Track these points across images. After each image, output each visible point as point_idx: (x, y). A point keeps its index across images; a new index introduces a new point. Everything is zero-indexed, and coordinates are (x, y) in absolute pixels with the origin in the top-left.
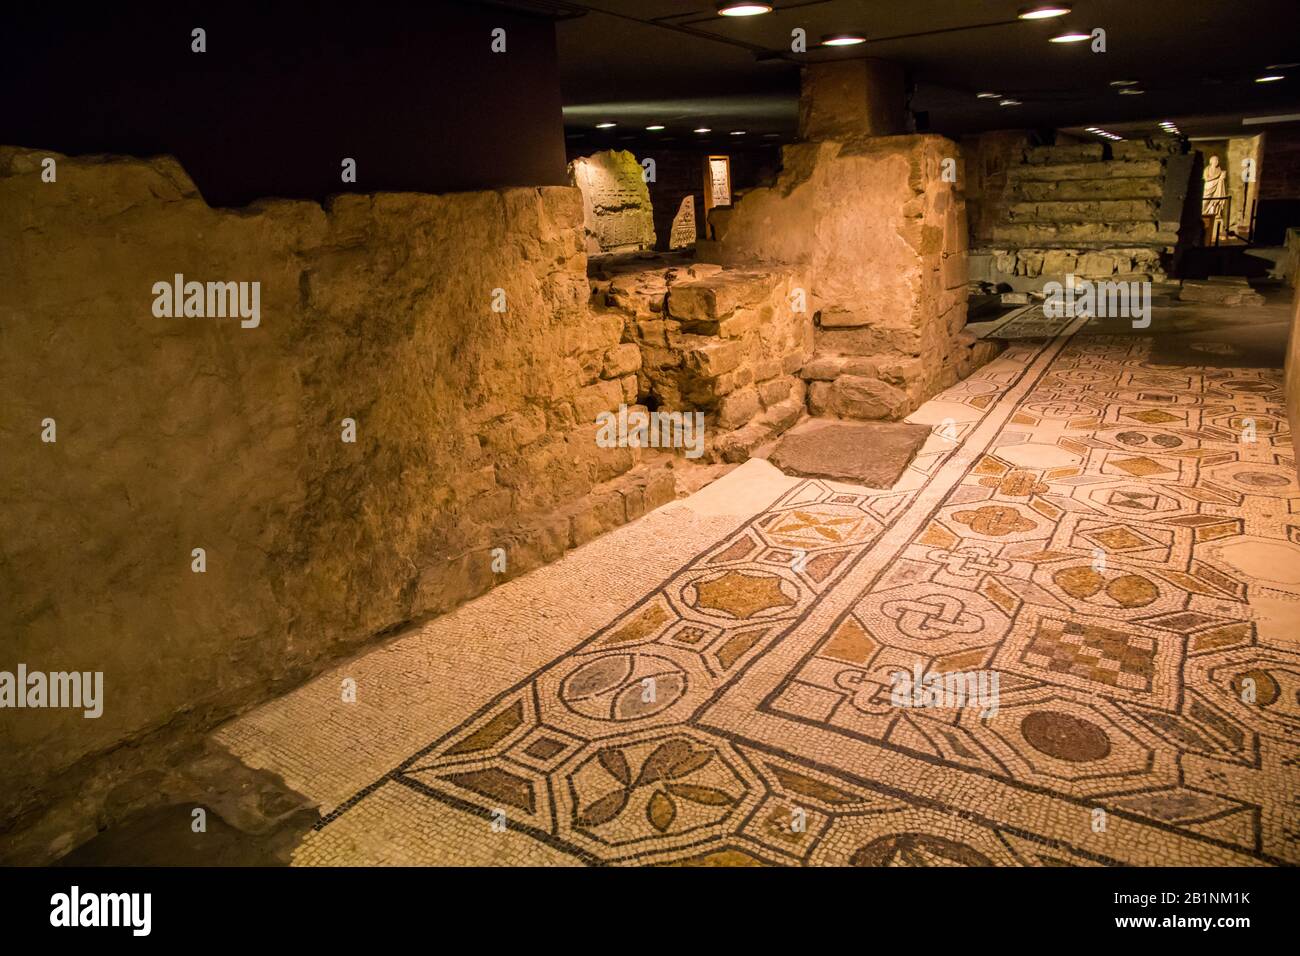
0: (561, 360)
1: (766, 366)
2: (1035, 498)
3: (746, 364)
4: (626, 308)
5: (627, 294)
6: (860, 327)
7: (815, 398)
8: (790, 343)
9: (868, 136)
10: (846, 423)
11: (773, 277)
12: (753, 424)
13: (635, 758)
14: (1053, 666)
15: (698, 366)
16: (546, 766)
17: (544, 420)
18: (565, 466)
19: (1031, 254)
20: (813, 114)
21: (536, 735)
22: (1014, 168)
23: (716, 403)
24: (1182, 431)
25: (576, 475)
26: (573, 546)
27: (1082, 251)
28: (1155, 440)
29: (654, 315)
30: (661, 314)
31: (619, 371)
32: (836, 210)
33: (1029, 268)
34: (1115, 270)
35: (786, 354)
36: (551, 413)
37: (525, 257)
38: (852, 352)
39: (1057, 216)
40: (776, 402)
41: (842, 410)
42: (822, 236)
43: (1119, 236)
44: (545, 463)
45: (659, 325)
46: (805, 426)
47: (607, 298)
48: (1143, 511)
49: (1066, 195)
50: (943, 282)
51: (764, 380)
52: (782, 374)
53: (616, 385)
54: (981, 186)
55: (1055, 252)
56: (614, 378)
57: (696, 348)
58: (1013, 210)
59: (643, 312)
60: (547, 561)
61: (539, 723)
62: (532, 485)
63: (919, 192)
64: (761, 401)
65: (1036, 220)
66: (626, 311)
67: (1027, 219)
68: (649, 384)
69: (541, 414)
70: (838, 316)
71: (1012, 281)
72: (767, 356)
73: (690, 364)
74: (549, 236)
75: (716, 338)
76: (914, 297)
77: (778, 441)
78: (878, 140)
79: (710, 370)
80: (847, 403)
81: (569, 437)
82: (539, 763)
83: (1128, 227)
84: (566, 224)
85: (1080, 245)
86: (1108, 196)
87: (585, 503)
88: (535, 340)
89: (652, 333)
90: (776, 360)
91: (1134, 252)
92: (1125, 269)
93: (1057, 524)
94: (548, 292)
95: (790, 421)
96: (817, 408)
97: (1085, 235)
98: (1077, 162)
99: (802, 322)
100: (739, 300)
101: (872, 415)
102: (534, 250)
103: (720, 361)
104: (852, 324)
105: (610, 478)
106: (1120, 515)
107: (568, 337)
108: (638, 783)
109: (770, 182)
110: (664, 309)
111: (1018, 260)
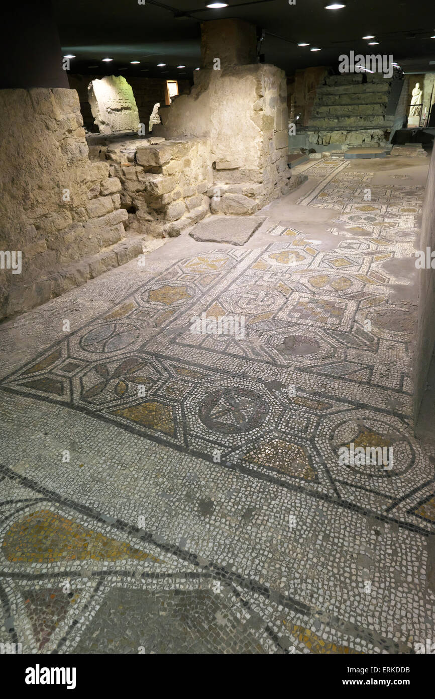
0: (76, 186)
1: (189, 190)
2: (307, 246)
3: (178, 188)
4: (116, 160)
5: (116, 153)
6: (234, 169)
7: (213, 205)
8: (201, 178)
9: (236, 65)
10: (228, 217)
11: (190, 144)
12: (183, 218)
13: (112, 368)
14: (301, 317)
15: (153, 189)
16: (70, 375)
17: (71, 217)
18: (84, 239)
19: (325, 133)
20: (208, 52)
21: (67, 362)
22: (320, 88)
23: (164, 208)
24: (378, 214)
25: (90, 244)
26: (92, 278)
27: (349, 131)
28: (365, 219)
29: (130, 164)
30: (133, 163)
31: (109, 191)
32: (221, 107)
33: (324, 140)
34: (364, 141)
35: (198, 183)
36: (74, 213)
37: (48, 129)
38: (231, 182)
39: (339, 113)
40: (195, 207)
41: (226, 211)
42: (215, 121)
43: (367, 123)
44: (74, 238)
45: (133, 169)
46: (209, 218)
47: (106, 155)
48: (353, 250)
49: (344, 102)
50: (274, 145)
51: (188, 197)
52: (197, 194)
53: (109, 198)
54: (305, 98)
55: (336, 132)
56: (107, 195)
57: (151, 180)
58: (317, 110)
59: (124, 162)
60: (78, 285)
61: (69, 357)
62: (67, 249)
63: (261, 96)
64: (187, 207)
65: (329, 116)
66: (115, 161)
67: (325, 115)
68: (131, 200)
69: (68, 213)
70: (224, 164)
71: (316, 147)
72: (189, 184)
73: (149, 189)
74: (61, 117)
75: (161, 175)
76: (259, 153)
77: (195, 226)
78: (240, 67)
79: (159, 191)
80: (229, 207)
81: (85, 226)
82: (67, 374)
83: (371, 119)
84: (70, 111)
85: (348, 129)
86: (363, 102)
87: (97, 257)
88: (60, 174)
89: (130, 173)
90: (193, 186)
91: (372, 131)
92: (368, 140)
93: (315, 257)
94: (64, 148)
95: (201, 216)
96: (214, 210)
97: (351, 123)
98: (350, 84)
99: (206, 167)
100: (172, 155)
101: (240, 212)
102: (53, 125)
103: (163, 187)
104: (230, 168)
105: (109, 245)
106: (343, 252)
107: (78, 173)
108: (112, 378)
109: (188, 92)
110: (134, 160)
111: (319, 136)
